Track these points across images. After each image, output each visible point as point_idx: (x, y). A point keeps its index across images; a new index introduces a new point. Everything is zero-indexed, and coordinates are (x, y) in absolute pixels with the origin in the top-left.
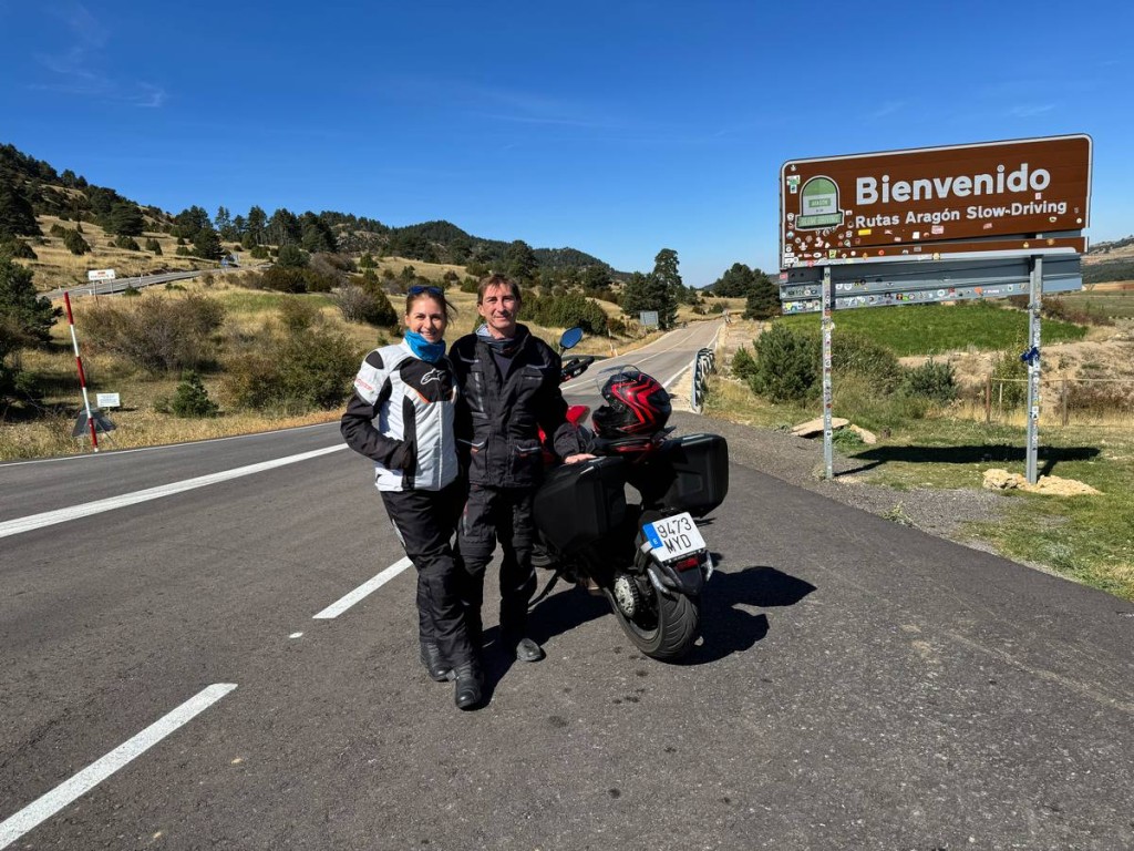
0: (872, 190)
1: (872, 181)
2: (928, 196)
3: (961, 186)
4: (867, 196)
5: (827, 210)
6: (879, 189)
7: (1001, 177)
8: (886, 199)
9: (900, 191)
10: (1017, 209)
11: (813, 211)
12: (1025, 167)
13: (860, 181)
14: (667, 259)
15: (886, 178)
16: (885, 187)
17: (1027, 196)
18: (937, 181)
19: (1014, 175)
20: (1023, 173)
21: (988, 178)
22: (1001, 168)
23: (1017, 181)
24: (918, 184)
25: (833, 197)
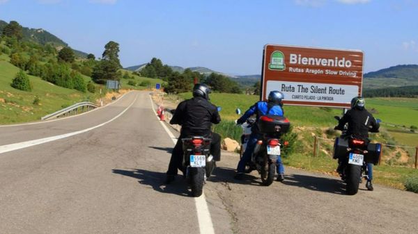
0: (295, 59)
1: (295, 55)
2: (313, 64)
3: (324, 62)
4: (293, 61)
5: (280, 63)
6: (297, 59)
7: (336, 61)
8: (299, 63)
9: (305, 61)
10: (341, 73)
11: (275, 63)
12: (344, 59)
13: (292, 55)
14: (112, 48)
15: (300, 55)
16: (300, 58)
17: (344, 69)
18: (316, 59)
19: (341, 61)
20: (343, 61)
21: (332, 61)
22: (336, 58)
23: (341, 63)
24: (310, 59)
25: (282, 59)
